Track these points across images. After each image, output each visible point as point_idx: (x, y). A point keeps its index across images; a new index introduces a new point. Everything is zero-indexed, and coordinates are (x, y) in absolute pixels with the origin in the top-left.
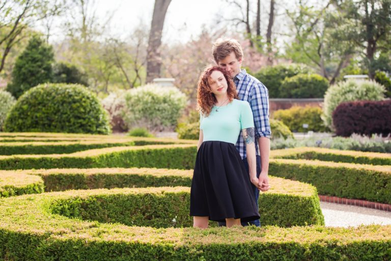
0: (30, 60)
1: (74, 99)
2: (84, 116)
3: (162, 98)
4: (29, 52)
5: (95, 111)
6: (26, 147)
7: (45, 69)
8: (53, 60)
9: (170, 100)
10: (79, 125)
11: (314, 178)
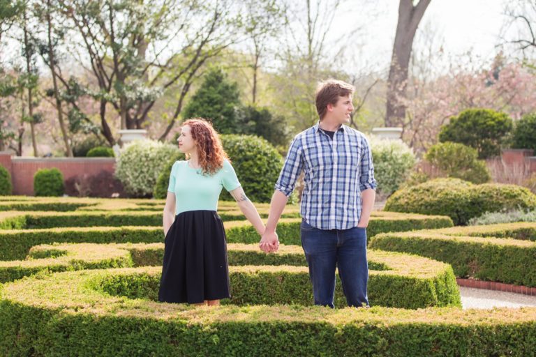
0: (206, 102)
1: (246, 155)
2: (258, 179)
3: (380, 155)
4: (205, 90)
5: (274, 172)
6: (155, 217)
7: (224, 114)
8: (238, 103)
9: (392, 158)
10: (252, 190)
11: (500, 261)
